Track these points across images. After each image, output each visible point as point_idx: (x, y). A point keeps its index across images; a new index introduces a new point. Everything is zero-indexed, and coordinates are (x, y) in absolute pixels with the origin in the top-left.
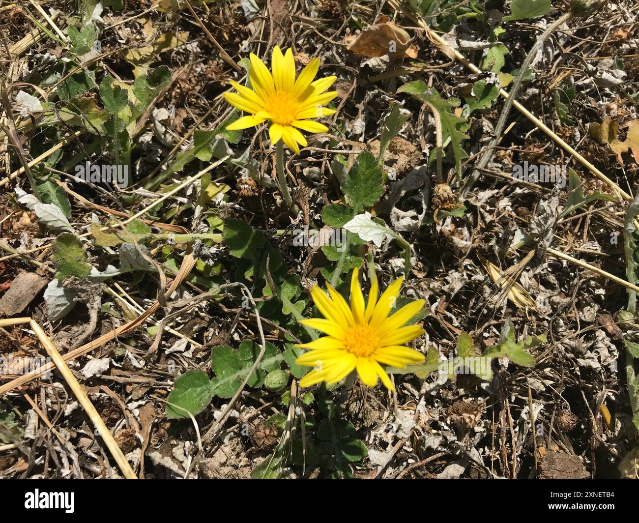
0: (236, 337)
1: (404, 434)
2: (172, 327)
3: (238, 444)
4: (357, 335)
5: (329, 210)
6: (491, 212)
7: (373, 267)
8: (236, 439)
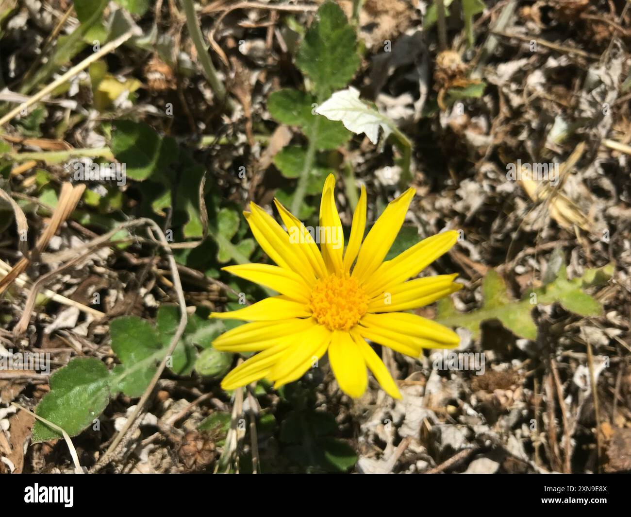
0: (150, 301)
1: (411, 431)
2: (59, 292)
3: (163, 457)
4: (330, 293)
5: (280, 99)
6: (519, 92)
7: (353, 184)
8: (159, 451)
